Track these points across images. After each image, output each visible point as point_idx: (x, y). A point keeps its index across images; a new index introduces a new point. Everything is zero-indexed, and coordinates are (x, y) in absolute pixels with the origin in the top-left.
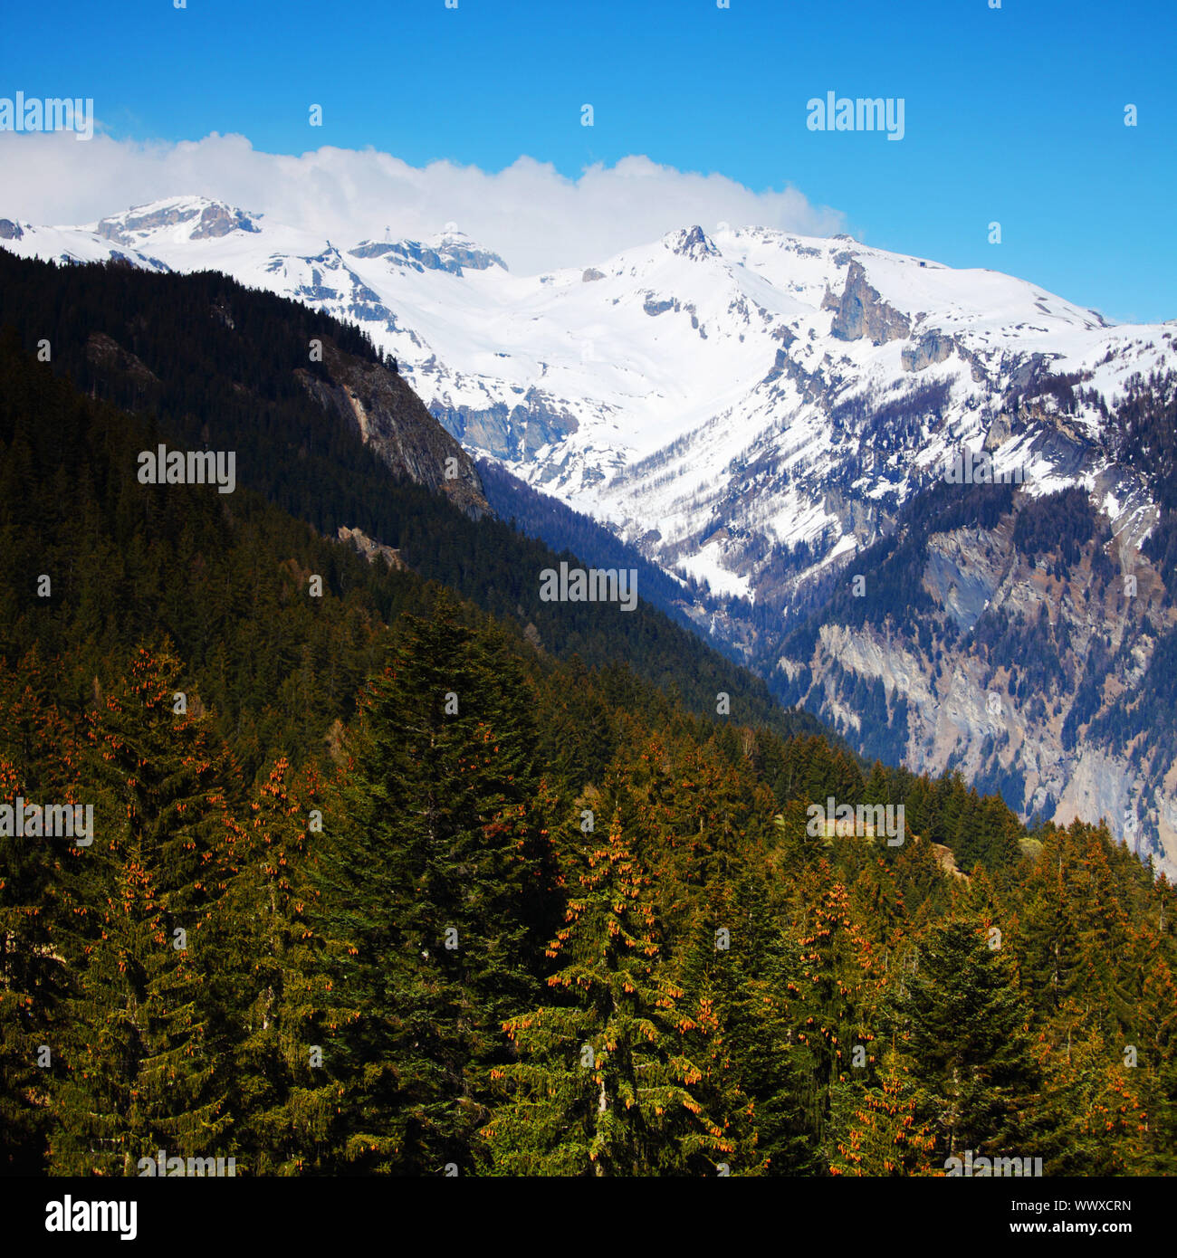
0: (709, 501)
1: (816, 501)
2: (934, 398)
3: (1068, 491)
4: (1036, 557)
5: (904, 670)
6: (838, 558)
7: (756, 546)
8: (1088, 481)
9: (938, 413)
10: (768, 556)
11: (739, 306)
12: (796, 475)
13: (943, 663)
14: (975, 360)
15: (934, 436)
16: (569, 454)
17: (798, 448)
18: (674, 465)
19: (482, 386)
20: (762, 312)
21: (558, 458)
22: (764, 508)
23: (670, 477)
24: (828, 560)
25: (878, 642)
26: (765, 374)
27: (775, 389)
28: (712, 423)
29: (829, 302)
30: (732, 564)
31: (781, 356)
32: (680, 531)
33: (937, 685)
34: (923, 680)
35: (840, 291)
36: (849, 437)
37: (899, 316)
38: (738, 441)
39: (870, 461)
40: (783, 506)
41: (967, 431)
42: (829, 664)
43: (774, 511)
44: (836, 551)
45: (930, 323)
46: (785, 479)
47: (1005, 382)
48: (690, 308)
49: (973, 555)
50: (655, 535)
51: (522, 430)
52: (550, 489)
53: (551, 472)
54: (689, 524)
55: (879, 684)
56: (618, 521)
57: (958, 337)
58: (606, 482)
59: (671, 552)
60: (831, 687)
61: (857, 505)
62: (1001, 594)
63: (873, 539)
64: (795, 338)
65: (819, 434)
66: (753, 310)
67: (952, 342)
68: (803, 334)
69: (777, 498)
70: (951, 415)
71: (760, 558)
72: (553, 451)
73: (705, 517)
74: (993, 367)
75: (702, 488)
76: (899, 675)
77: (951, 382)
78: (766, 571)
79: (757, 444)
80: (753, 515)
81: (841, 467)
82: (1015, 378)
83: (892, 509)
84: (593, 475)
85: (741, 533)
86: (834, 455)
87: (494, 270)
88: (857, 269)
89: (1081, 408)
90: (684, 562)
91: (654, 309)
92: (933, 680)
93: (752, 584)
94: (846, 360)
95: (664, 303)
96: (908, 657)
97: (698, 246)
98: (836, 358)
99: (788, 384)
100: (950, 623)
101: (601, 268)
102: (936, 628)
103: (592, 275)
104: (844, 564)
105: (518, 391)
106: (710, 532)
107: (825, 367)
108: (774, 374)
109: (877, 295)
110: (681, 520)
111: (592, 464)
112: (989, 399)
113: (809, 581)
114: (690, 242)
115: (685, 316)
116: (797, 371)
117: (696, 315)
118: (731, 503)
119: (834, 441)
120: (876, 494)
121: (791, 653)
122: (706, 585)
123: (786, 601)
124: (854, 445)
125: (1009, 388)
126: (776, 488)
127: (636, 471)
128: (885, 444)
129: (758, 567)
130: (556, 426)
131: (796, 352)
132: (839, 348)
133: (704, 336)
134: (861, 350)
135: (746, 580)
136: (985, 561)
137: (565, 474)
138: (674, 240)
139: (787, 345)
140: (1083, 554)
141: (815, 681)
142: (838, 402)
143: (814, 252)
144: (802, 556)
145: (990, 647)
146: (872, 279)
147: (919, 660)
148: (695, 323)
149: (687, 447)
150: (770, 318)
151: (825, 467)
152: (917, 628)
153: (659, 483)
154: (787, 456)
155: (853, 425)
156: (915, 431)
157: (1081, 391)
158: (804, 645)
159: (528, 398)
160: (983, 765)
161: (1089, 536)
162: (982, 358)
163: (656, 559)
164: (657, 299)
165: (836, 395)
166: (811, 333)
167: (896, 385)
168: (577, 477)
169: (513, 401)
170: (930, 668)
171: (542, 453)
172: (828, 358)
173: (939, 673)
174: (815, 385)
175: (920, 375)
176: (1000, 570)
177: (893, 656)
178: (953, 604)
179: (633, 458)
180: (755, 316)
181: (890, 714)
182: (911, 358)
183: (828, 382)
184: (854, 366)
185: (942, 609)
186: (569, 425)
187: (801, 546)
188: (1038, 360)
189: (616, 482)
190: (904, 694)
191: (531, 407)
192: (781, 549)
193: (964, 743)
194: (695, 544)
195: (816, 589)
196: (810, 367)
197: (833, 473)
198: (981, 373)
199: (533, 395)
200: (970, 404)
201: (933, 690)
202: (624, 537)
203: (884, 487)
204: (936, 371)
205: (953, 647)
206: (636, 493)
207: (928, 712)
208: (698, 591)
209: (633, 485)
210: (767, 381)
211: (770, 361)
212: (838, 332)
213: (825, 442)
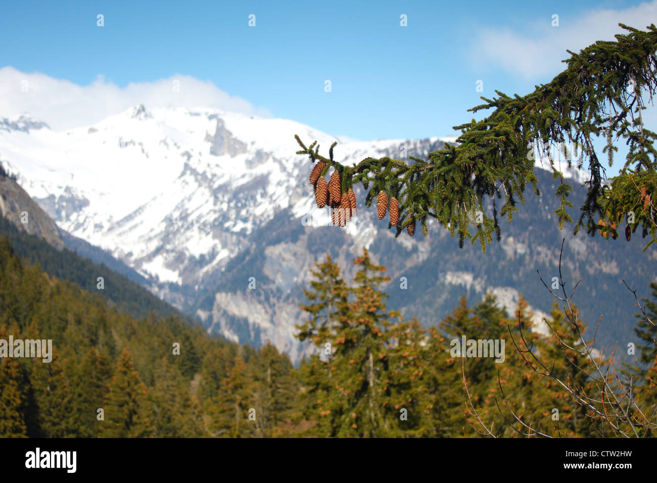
0: (156, 236)
1: (208, 234)
2: (261, 182)
4: (318, 255)
5: (258, 313)
6: (220, 261)
7: (180, 257)
9: (264, 189)
10: (186, 262)
11: (164, 142)
12: (197, 222)
13: (276, 309)
14: (280, 163)
15: (263, 200)
16: (87, 217)
17: (198, 208)
18: (137, 220)
19: (43, 186)
20: (175, 144)
21: (81, 220)
22: (183, 238)
23: (136, 226)
24: (215, 262)
25: (245, 300)
26: (179, 174)
27: (184, 181)
28: (154, 199)
29: (208, 138)
30: (170, 266)
31: (186, 166)
32: (142, 251)
33: (275, 319)
34: (267, 317)
35: (213, 133)
36: (222, 203)
37: (241, 143)
38: (168, 207)
39: (233, 214)
40: (192, 237)
41: (279, 197)
42: (222, 312)
43: (187, 240)
44: (219, 258)
45: (258, 146)
46: (192, 224)
47: (296, 172)
48: (141, 144)
49: (287, 256)
50: (130, 254)
51: (63, 207)
52: (78, 234)
53: (78, 226)
54: (147, 248)
55: (246, 320)
56: (112, 248)
57: (271, 153)
58: (105, 230)
59: (139, 262)
60: (223, 323)
61: (228, 235)
62: (302, 274)
63: (236, 251)
64: (192, 156)
65: (207, 202)
66: (171, 144)
67: (268, 155)
68: (195, 154)
69: (188, 233)
70: (271, 189)
71: (182, 262)
72: (79, 215)
73: (154, 244)
74: (289, 166)
75: (152, 230)
76: (256, 315)
77: (269, 174)
78: (186, 269)
79: (177, 208)
80: (178, 242)
81: (219, 217)
82: (301, 170)
83: (245, 236)
84: (99, 227)
85: (173, 251)
86: (215, 212)
87: (44, 130)
88: (220, 121)
90: (146, 266)
91: (124, 144)
92: (272, 317)
93: (180, 275)
94: (217, 166)
95: (127, 142)
96: (259, 307)
97: (143, 114)
98: (213, 165)
99: (190, 179)
100: (279, 290)
101: (95, 126)
102: (272, 292)
103: (92, 130)
104: (224, 264)
105: (60, 188)
106: (158, 251)
107: (207, 170)
108: (183, 174)
109: (230, 134)
110: (143, 246)
111: (98, 222)
112: (288, 181)
113: (207, 272)
114: (139, 112)
115: (139, 148)
116: (194, 172)
117: (144, 148)
118: (167, 237)
119: (215, 204)
120: (237, 229)
121: (203, 307)
122: (157, 277)
123: (196, 282)
124: (225, 207)
125: (298, 176)
126: (188, 228)
127: (119, 224)
128: (240, 205)
129: (181, 267)
130: (78, 204)
131: (193, 163)
132: (214, 160)
133: (148, 157)
134: (225, 160)
135: (177, 273)
136: (293, 258)
137: (85, 227)
138: (131, 111)
139: (188, 159)
140: (340, 253)
141: (215, 320)
142: (216, 186)
143: (197, 114)
144: (202, 261)
145: (299, 299)
146: (229, 126)
147: (265, 308)
148: (143, 151)
149: (143, 211)
150: (179, 147)
151: (211, 218)
152: (263, 293)
153: (131, 229)
154: (192, 212)
155: (223, 196)
156: (253, 198)
158: (209, 303)
159: (65, 191)
160: (299, 356)
161: (343, 244)
162: (284, 162)
163: (132, 265)
164: (125, 140)
165: (214, 182)
166: (200, 154)
167: (243, 176)
168: (91, 228)
169: (58, 193)
170: (270, 311)
171: (74, 217)
172: (209, 165)
173: (274, 313)
174: (203, 179)
175: (254, 171)
176: (301, 262)
177: (252, 307)
178: (280, 280)
179: (117, 218)
181: (252, 334)
182: (249, 164)
183: (210, 177)
184: (222, 168)
185: (274, 282)
186: (85, 203)
187: (202, 256)
189: (111, 229)
190: (259, 324)
191: (67, 195)
192: (192, 258)
193: (289, 346)
194: (150, 257)
195: (211, 276)
196: (200, 171)
197: (215, 220)
198: (284, 169)
199: (68, 189)
200: (279, 184)
201: (272, 322)
202: (116, 255)
203: (240, 226)
204: (262, 169)
205: (281, 301)
206: (120, 235)
207: (270, 332)
208: (153, 280)
209: (119, 230)
210: (180, 177)
211: (182, 169)
212: (213, 152)
213: (210, 205)
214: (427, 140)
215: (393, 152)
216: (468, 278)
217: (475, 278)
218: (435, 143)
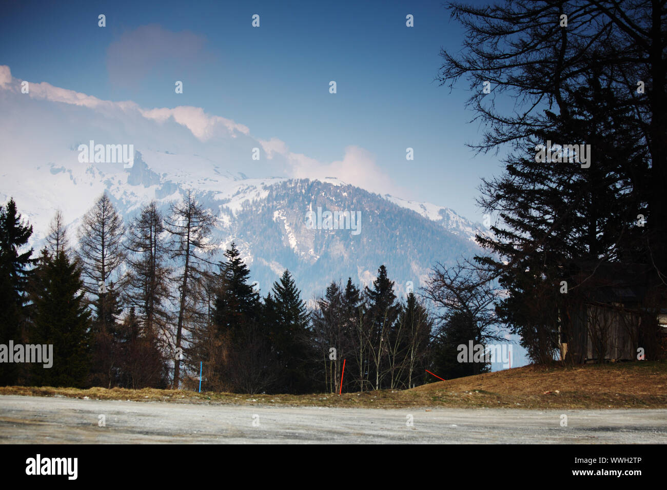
8: (223, 246)
11: (91, 170)
14: (185, 194)
20: (100, 173)
28: (75, 221)
37: (155, 175)
45: (168, 178)
57: (179, 184)
64: (112, 184)
66: (96, 172)
67: (176, 186)
68: (115, 182)
70: (174, 217)
74: (192, 197)
82: (200, 202)
88: (138, 154)
89: (222, 215)
91: (54, 171)
94: (132, 194)
95: (58, 169)
98: (129, 192)
107: (124, 197)
109: (146, 166)
115: (67, 174)
117: (72, 174)
131: (113, 190)
132: (131, 189)
133: (75, 183)
134: (139, 189)
139: (109, 187)
142: (128, 212)
146: (145, 158)
148: (71, 177)
150: (104, 176)
155: (132, 222)
157: (222, 207)
164: (55, 167)
165: (127, 209)
166: (120, 182)
172: (125, 193)
175: (162, 200)
180: (97, 175)
183: (125, 203)
184: (136, 196)
188: (210, 194)
196: (118, 197)
204: (169, 198)
212: (131, 182)
214: (307, 180)
215: (276, 189)
218: (313, 183)
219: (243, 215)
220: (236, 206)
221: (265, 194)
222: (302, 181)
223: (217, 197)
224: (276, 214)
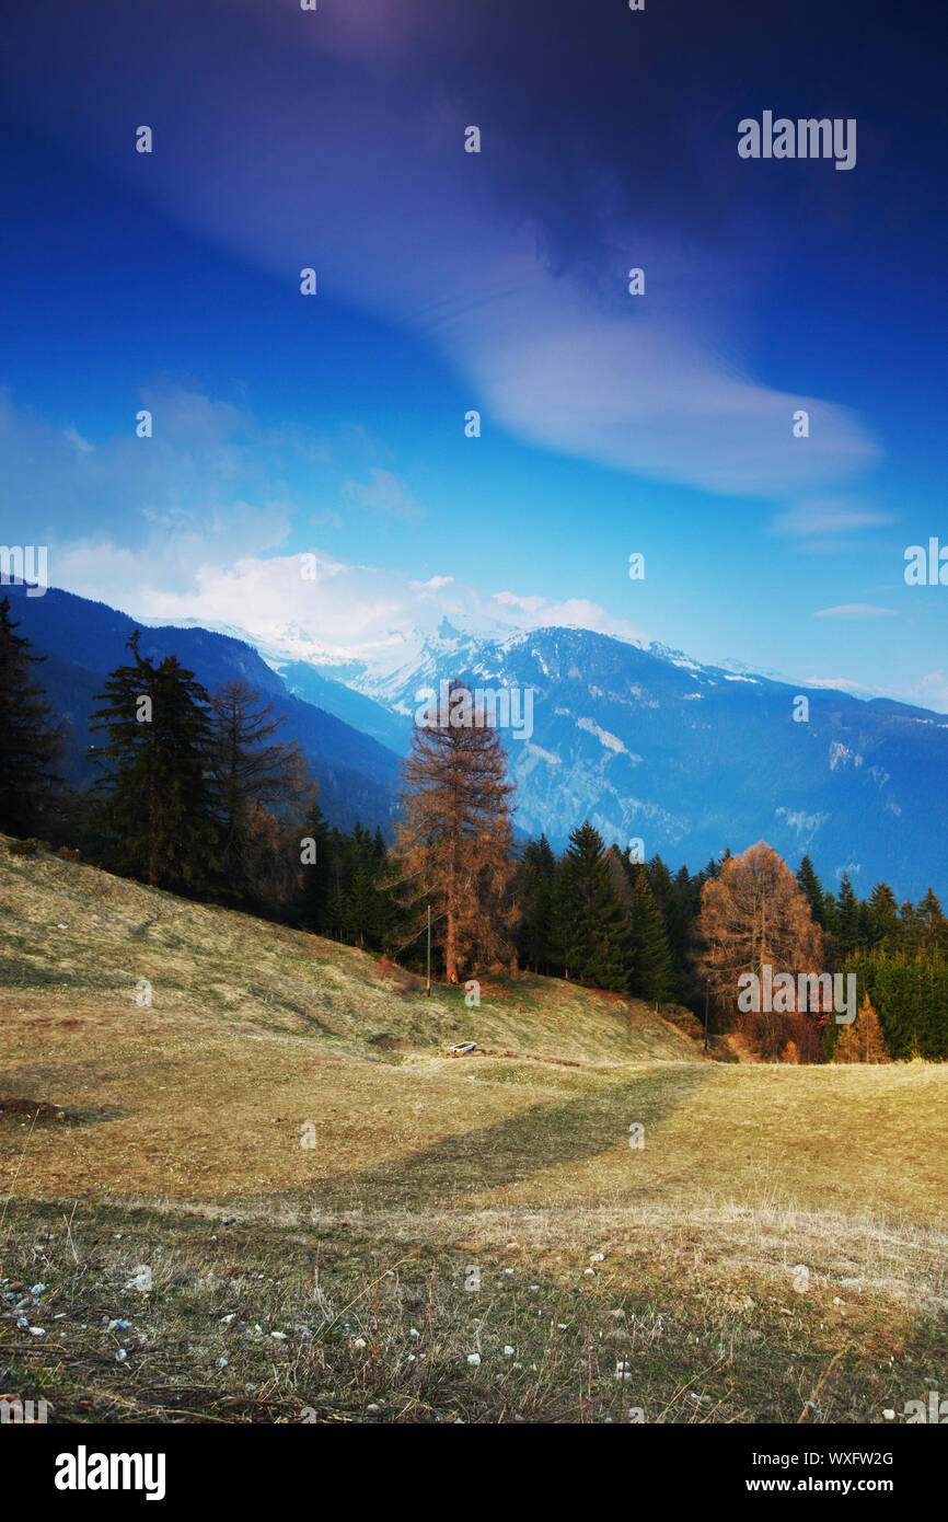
0: (402, 688)
3: (492, 679)
8: (499, 676)
14: (476, 642)
18: (395, 678)
20: (421, 632)
23: (393, 682)
26: (420, 650)
27: (423, 654)
28: (405, 666)
29: (439, 628)
31: (425, 646)
32: (394, 697)
38: (412, 671)
46: (423, 681)
53: (361, 683)
54: (397, 695)
59: (390, 704)
65: (433, 667)
66: (419, 632)
68: (431, 638)
69: (420, 687)
72: (359, 677)
73: (402, 692)
74: (481, 644)
75: (401, 684)
77: (469, 649)
79: (418, 671)
80: (413, 692)
81: (438, 676)
84: (371, 683)
85: (409, 697)
86: (436, 673)
89: (499, 654)
90: (394, 707)
93: (410, 711)
94: (443, 645)
98: (440, 644)
99: (427, 653)
106: (401, 697)
108: (423, 650)
109: (451, 625)
110: (394, 694)
111: (371, 680)
116: (429, 649)
118: (408, 689)
122: (398, 712)
124: (442, 669)
126: (420, 683)
127: (384, 681)
128: (450, 668)
130: (360, 671)
131: (430, 644)
132: (440, 641)
134: (446, 641)
139: (426, 642)
142: (439, 657)
149: (400, 672)
150: (423, 634)
151: (434, 677)
153: (389, 684)
154: (423, 674)
155: (442, 663)
156: (458, 664)
157: (500, 649)
162: (478, 642)
163: (385, 706)
165: (439, 655)
166: (434, 638)
167: (455, 651)
168: (367, 684)
169: (349, 662)
171: (355, 678)
172: (438, 644)
174: (434, 653)
175: (461, 648)
179: (382, 678)
180: (420, 635)
182: (460, 644)
183: (438, 651)
188: (492, 641)
189: (376, 685)
194: (396, 702)
198: (476, 646)
204: (466, 646)
206: (382, 688)
208: (395, 714)
209: (383, 685)
210: (421, 652)
211: (422, 647)
212: (441, 637)
213: (435, 669)
216: (567, 711)
217: (572, 711)
219: (511, 654)
220: (506, 648)
221: (526, 639)
222: (551, 629)
223: (496, 643)
224: (534, 651)
